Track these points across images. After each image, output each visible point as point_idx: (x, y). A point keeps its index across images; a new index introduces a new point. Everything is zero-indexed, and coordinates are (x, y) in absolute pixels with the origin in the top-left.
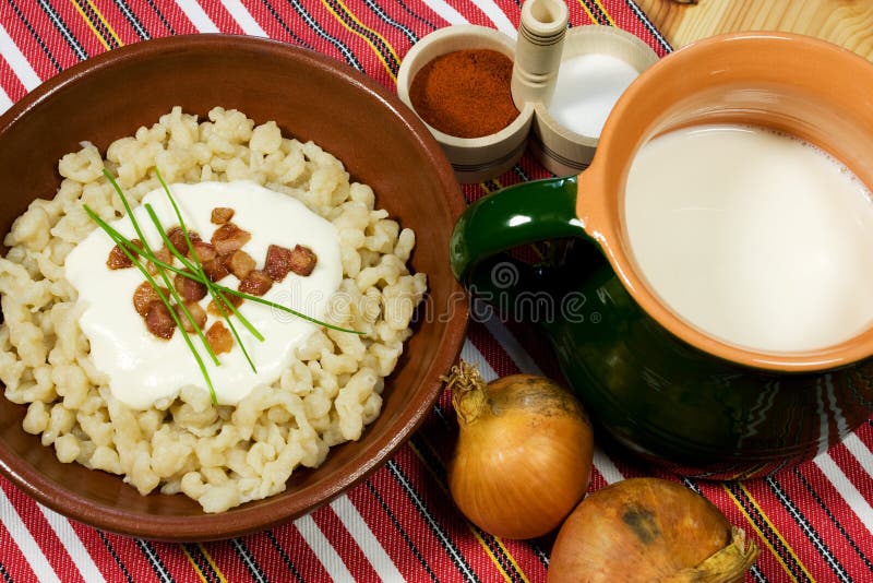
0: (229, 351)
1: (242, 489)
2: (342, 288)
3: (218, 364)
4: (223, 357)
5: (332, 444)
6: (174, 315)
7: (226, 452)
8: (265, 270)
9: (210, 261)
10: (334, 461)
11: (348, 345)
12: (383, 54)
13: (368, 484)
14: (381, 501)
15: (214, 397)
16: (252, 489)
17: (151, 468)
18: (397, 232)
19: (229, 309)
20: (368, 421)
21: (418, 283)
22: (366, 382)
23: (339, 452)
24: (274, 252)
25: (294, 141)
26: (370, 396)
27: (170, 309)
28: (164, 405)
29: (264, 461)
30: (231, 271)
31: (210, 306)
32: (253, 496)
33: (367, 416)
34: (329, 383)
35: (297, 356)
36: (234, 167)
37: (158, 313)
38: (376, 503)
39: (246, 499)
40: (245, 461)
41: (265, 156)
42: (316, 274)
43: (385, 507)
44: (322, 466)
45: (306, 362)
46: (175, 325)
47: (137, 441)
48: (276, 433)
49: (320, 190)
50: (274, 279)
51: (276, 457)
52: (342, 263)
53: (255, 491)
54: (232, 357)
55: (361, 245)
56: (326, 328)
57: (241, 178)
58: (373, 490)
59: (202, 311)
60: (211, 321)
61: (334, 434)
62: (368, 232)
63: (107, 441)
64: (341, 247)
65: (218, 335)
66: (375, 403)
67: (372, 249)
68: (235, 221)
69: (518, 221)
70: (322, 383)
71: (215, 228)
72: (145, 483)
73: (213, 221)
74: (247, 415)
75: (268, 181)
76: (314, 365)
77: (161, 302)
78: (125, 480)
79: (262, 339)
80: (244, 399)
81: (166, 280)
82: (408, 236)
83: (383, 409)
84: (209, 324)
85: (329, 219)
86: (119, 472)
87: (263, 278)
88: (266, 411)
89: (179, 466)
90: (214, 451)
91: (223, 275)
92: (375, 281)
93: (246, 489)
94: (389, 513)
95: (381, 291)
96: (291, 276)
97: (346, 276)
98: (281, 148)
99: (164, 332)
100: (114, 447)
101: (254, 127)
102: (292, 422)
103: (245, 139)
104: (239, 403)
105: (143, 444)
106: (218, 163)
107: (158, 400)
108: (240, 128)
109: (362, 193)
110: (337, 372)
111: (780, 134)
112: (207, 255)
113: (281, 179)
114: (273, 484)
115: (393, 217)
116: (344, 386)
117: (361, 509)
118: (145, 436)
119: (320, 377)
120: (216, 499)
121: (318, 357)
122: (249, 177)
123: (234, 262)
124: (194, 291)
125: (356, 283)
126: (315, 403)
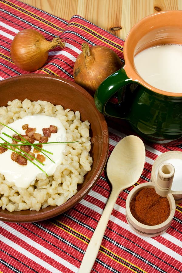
0: (45, 161)
1: (66, 196)
2: (67, 133)
3: (44, 165)
4: (44, 163)
5: (84, 175)
6: (25, 157)
7: (56, 189)
8: (44, 135)
9: (28, 139)
10: (86, 180)
11: (76, 146)
12: (46, 71)
13: (96, 185)
14: (102, 187)
15: (47, 175)
16: (68, 195)
17: (37, 202)
18: (74, 114)
19: (39, 149)
20: (91, 164)
21: (87, 123)
22: (86, 154)
23: (87, 177)
24: (44, 130)
25: (34, 102)
26: (88, 158)
27: (24, 156)
28: (33, 184)
29: (68, 187)
30: (35, 140)
31: (34, 151)
32: (70, 197)
33: (90, 163)
34: (76, 158)
35: (64, 155)
36: (22, 113)
37: (21, 158)
38: (101, 189)
39: (68, 198)
40: (62, 189)
41: (28, 108)
42: (59, 131)
43: (104, 188)
44: (84, 182)
45: (67, 156)
46: (27, 160)
47: (30, 197)
48: (68, 178)
49: (48, 111)
50: (48, 137)
51: (71, 184)
52: (64, 126)
53: (69, 195)
54: (47, 161)
55: (66, 120)
56: (68, 144)
57: (25, 116)
58: (98, 185)
59: (32, 153)
60: (36, 155)
61: (83, 172)
62: (67, 116)
63: (21, 201)
64: (61, 122)
65: (40, 157)
66: (91, 159)
67: (70, 120)
68: (30, 127)
69: (111, 87)
70: (74, 159)
71: (25, 131)
72: (37, 207)
73: (23, 129)
74: (57, 176)
75: (33, 114)
76: (69, 155)
77: (20, 155)
78: (31, 210)
79: (52, 154)
80: (55, 172)
81: (18, 149)
82: (78, 113)
83: (93, 160)
84: (36, 156)
85: (54, 117)
86: (28, 208)
87: (45, 138)
88: (62, 173)
89: (45, 198)
90: (53, 189)
91: (34, 142)
92: (75, 127)
93: (67, 196)
94: (106, 189)
95: (78, 130)
96: (52, 134)
97: (66, 130)
98: (32, 105)
99: (24, 163)
100: (24, 202)
101: (22, 102)
102: (71, 173)
103: (21, 107)
104: (54, 173)
105: (32, 197)
106: (17, 115)
107: (31, 182)
108: (18, 104)
109: (59, 108)
110: (77, 154)
111: (164, 45)
112: (27, 138)
113: (35, 112)
114: (73, 191)
115: (71, 110)
116: (80, 158)
117: (98, 192)
118: (31, 195)
119: (73, 158)
120: (60, 202)
121: (69, 153)
122: (27, 115)
123: (35, 137)
124: (28, 149)
125: (70, 130)
126: (75, 165)
